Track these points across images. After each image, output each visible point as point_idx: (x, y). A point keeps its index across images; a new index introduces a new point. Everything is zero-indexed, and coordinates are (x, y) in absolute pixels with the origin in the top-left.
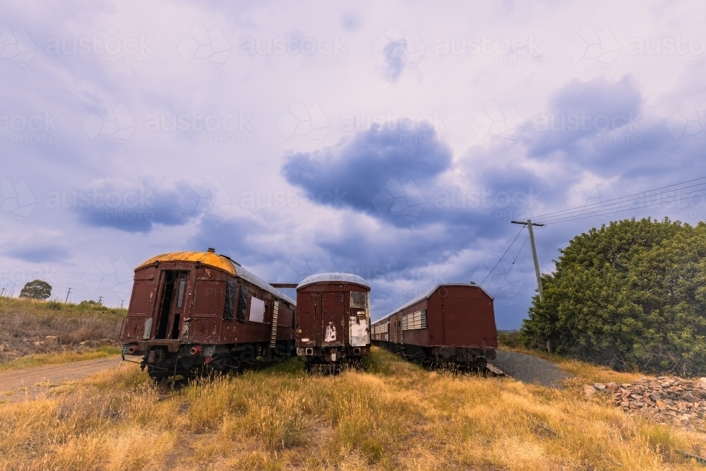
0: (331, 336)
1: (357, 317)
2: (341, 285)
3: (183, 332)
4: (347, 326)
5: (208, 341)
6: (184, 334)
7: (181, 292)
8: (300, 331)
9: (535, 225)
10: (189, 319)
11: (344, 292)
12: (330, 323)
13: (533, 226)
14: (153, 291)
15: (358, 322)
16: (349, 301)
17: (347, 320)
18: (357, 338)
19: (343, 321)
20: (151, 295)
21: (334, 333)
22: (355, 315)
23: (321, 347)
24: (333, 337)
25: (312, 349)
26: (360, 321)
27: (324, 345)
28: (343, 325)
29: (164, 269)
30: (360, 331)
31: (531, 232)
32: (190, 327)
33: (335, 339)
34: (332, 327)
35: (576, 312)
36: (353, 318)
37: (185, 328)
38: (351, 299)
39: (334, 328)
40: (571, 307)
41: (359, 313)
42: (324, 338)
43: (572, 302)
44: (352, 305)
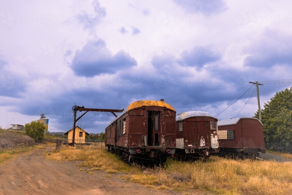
0: (202, 143)
1: (214, 134)
2: (206, 118)
3: (162, 142)
4: (210, 139)
5: (173, 147)
6: (163, 143)
7: (157, 122)
8: (187, 141)
9: (259, 84)
10: (165, 136)
11: (207, 122)
12: (202, 137)
13: (259, 85)
14: (145, 121)
15: (214, 137)
16: (210, 126)
17: (210, 136)
18: (214, 144)
19: (208, 136)
20: (144, 124)
21: (204, 142)
22: (213, 133)
23: (198, 149)
24: (204, 144)
25: (193, 150)
26: (215, 136)
27: (200, 148)
28: (208, 138)
29: (149, 110)
30: (215, 141)
31: (258, 88)
32: (165, 140)
33: (205, 145)
34: (203, 139)
35: (287, 131)
36: (212, 135)
37: (163, 140)
38: (211, 125)
39: (204, 139)
40: (285, 129)
41: (214, 132)
42: (200, 144)
43: (285, 126)
44: (211, 128)
